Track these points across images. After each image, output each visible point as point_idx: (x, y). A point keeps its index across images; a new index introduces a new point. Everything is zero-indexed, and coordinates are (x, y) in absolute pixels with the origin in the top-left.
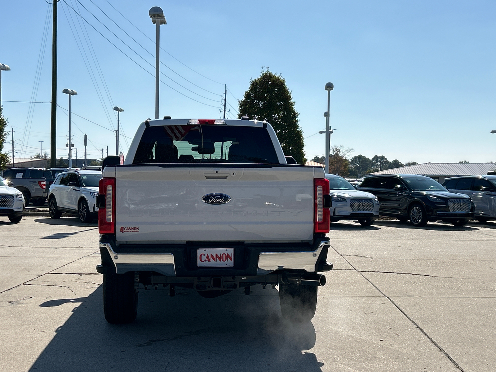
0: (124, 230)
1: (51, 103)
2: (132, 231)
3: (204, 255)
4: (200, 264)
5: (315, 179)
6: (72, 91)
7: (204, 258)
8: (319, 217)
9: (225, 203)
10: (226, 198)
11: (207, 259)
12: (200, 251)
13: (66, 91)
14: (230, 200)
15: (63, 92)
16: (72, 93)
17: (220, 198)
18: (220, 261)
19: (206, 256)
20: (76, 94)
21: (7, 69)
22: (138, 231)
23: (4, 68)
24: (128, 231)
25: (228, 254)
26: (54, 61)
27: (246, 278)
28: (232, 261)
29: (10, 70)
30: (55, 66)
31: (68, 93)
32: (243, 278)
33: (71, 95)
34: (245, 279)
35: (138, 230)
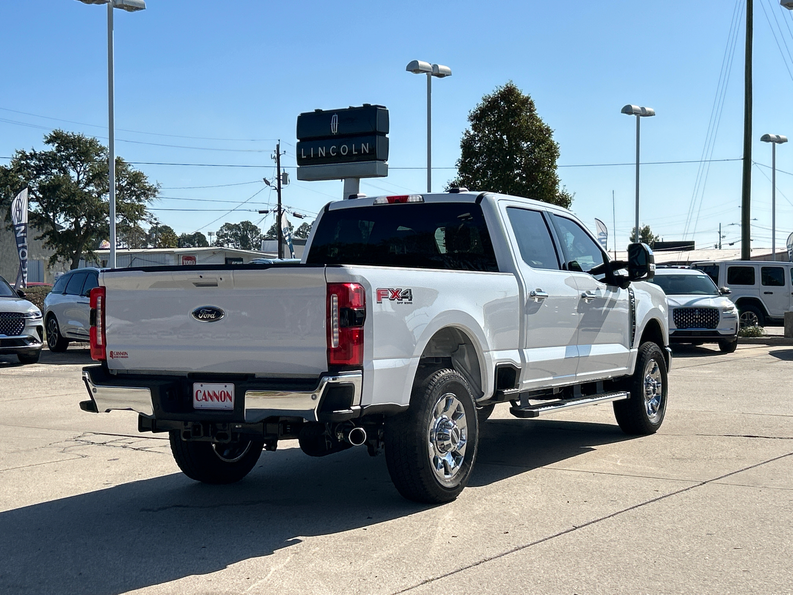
0: (114, 356)
1: (742, 159)
2: (122, 357)
3: (201, 392)
4: (197, 404)
5: (329, 285)
6: (778, 136)
7: (200, 396)
8: (335, 342)
9: (219, 320)
10: (218, 313)
11: (204, 398)
12: (197, 386)
13: (766, 138)
14: (223, 316)
15: (761, 140)
16: (777, 140)
17: (210, 313)
18: (219, 401)
19: (203, 393)
20: (786, 141)
21: (650, 114)
22: (127, 357)
23: (644, 113)
24: (117, 357)
25: (227, 392)
26: (748, 92)
27: (240, 426)
28: (231, 401)
29: (655, 115)
30: (748, 99)
31: (771, 141)
32: (237, 426)
33: (776, 144)
34: (240, 428)
35: (126, 355)
